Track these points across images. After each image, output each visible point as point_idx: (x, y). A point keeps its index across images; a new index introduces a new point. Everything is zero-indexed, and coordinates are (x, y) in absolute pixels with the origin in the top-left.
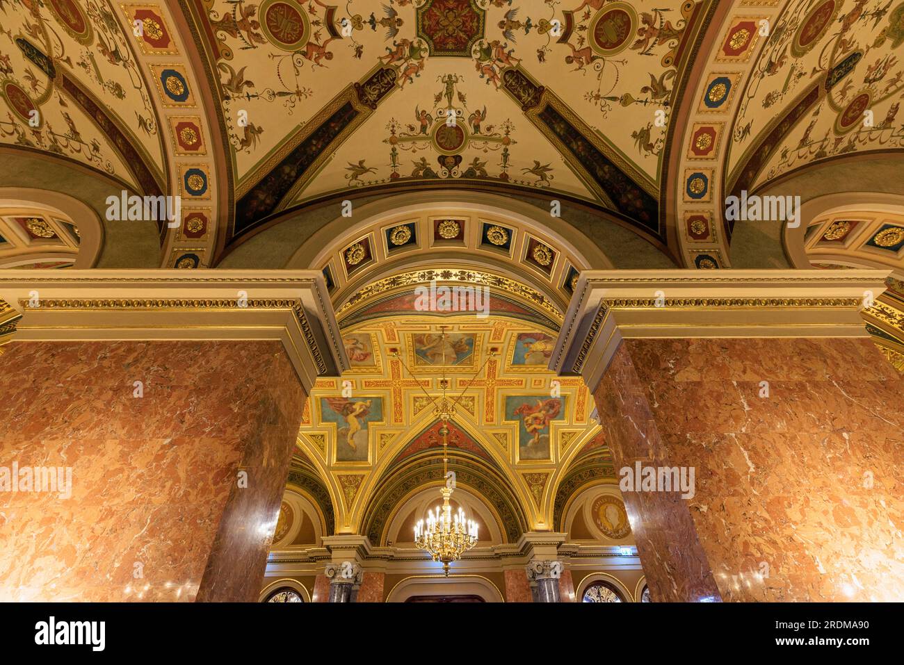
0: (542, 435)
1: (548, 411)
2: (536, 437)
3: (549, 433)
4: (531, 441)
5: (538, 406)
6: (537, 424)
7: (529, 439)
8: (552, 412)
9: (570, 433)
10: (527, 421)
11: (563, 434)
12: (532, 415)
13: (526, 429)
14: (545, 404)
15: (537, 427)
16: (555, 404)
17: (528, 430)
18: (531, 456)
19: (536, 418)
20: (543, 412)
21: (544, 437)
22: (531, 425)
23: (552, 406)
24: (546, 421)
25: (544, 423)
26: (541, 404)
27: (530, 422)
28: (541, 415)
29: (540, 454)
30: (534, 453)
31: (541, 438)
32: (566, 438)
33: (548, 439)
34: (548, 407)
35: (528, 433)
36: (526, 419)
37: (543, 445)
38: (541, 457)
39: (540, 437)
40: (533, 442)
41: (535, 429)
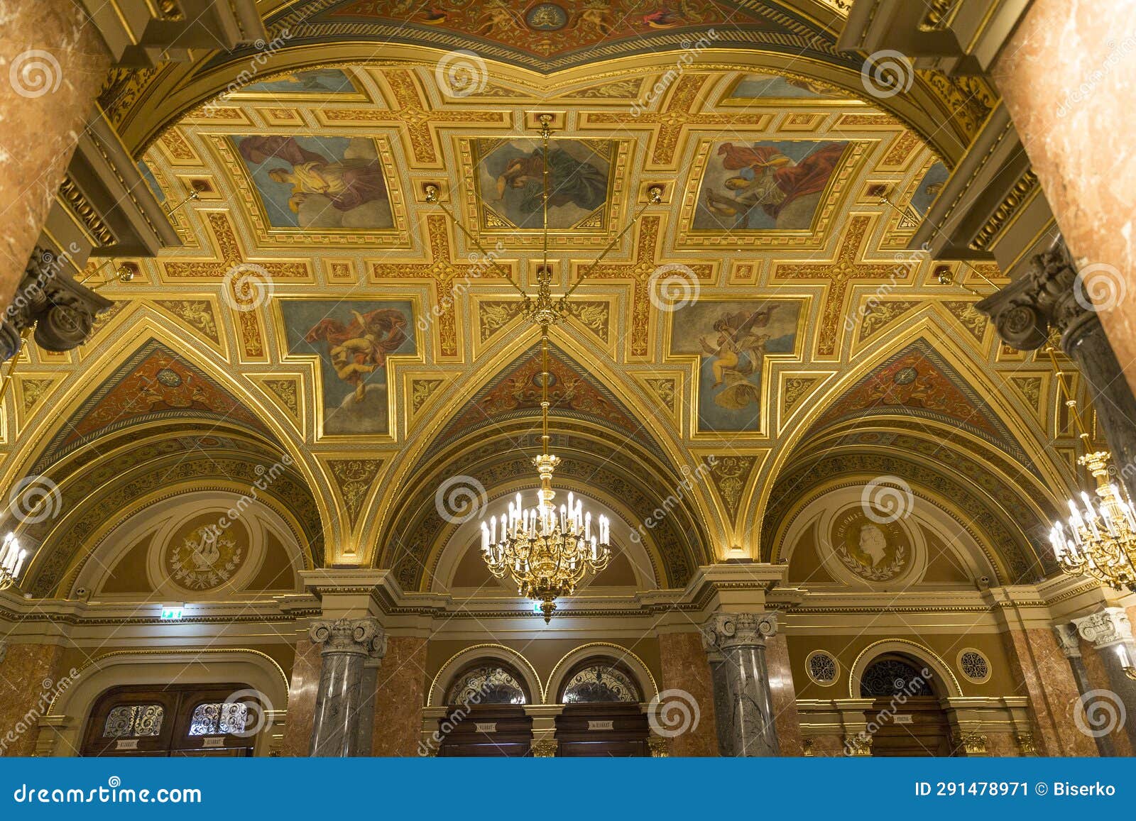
0: (372, 386)
1: (379, 335)
2: (359, 388)
3: (385, 382)
4: (348, 398)
5: (354, 323)
6: (359, 362)
7: (344, 394)
8: (386, 336)
9: (430, 382)
10: (337, 356)
11: (416, 382)
12: (346, 344)
13: (336, 373)
14: (369, 319)
15: (360, 368)
16: (393, 320)
17: (342, 375)
18: (348, 426)
19: (355, 350)
20: (369, 337)
21: (375, 390)
22: (345, 364)
23: (387, 326)
24: (378, 356)
25: (374, 360)
26: (361, 320)
27: (343, 357)
28: (365, 342)
29: (367, 424)
30: (355, 419)
31: (370, 391)
32: (422, 392)
33: (384, 395)
34: (376, 328)
35: (341, 381)
36: (334, 352)
37: (374, 405)
38: (369, 429)
39: (367, 388)
40: (354, 398)
41: (355, 372)
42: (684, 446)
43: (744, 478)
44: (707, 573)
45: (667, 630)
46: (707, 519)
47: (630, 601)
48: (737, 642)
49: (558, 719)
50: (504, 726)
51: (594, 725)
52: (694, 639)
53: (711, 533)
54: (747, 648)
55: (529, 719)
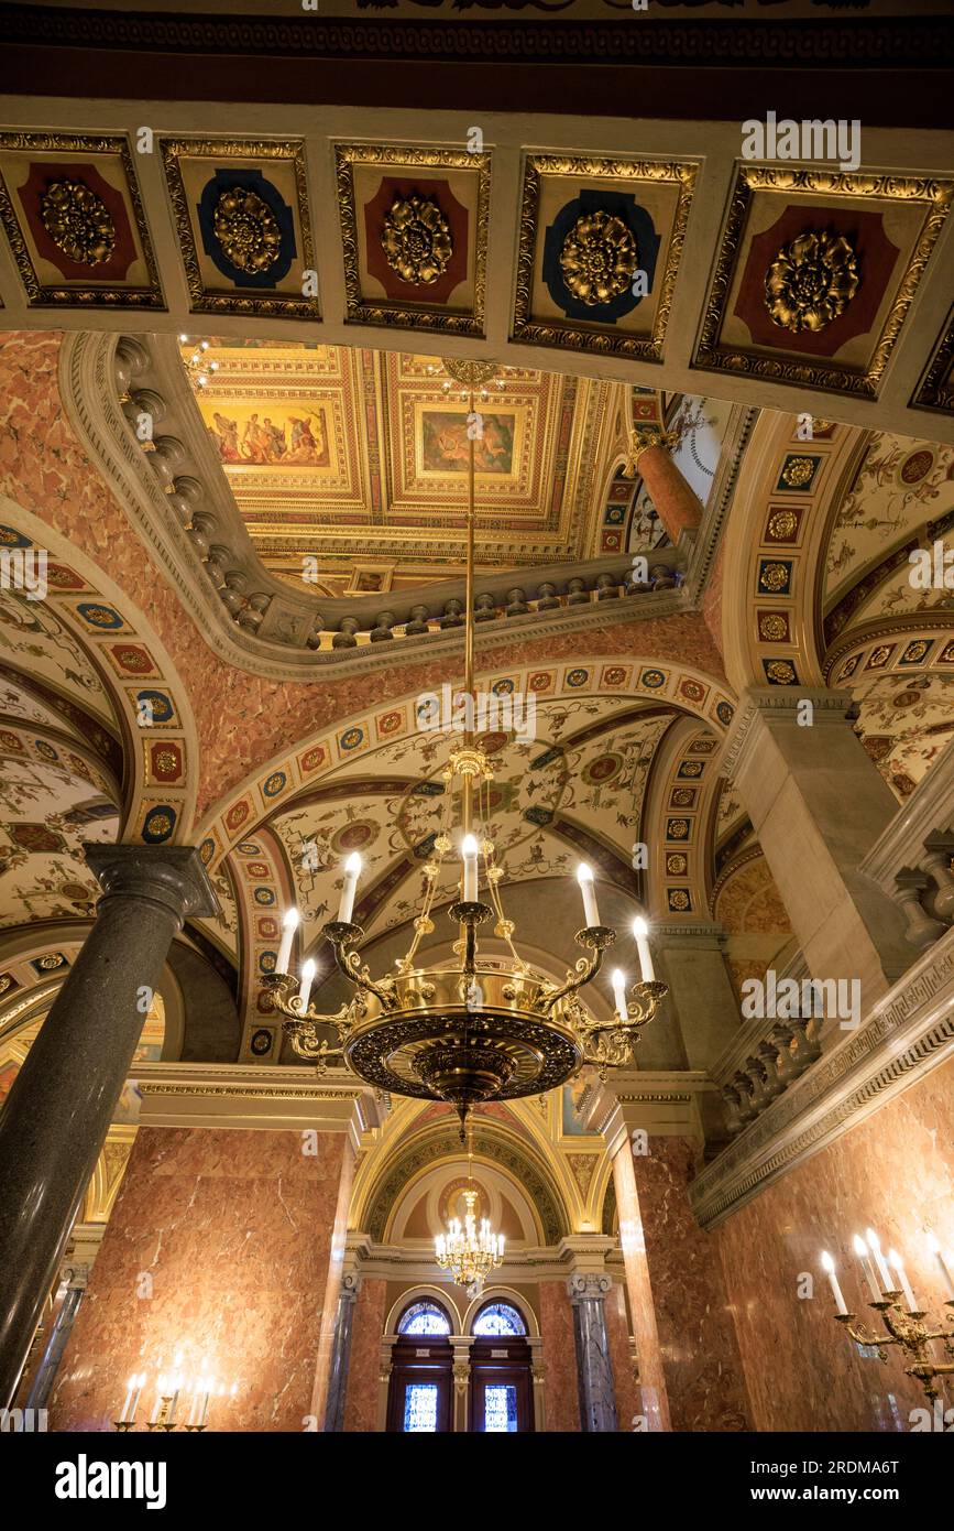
42: (553, 1146)
43: (592, 1170)
44: (568, 1243)
45: (544, 1279)
46: (569, 1200)
47: (520, 1254)
48: (587, 1295)
49: (471, 1348)
50: (435, 1352)
51: (495, 1353)
52: (562, 1286)
53: (571, 1210)
54: (593, 1300)
55: (452, 1348)
